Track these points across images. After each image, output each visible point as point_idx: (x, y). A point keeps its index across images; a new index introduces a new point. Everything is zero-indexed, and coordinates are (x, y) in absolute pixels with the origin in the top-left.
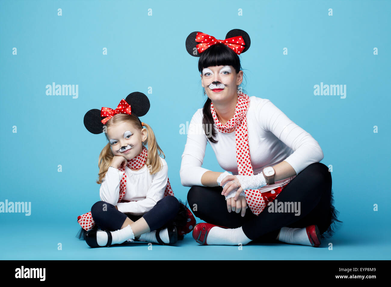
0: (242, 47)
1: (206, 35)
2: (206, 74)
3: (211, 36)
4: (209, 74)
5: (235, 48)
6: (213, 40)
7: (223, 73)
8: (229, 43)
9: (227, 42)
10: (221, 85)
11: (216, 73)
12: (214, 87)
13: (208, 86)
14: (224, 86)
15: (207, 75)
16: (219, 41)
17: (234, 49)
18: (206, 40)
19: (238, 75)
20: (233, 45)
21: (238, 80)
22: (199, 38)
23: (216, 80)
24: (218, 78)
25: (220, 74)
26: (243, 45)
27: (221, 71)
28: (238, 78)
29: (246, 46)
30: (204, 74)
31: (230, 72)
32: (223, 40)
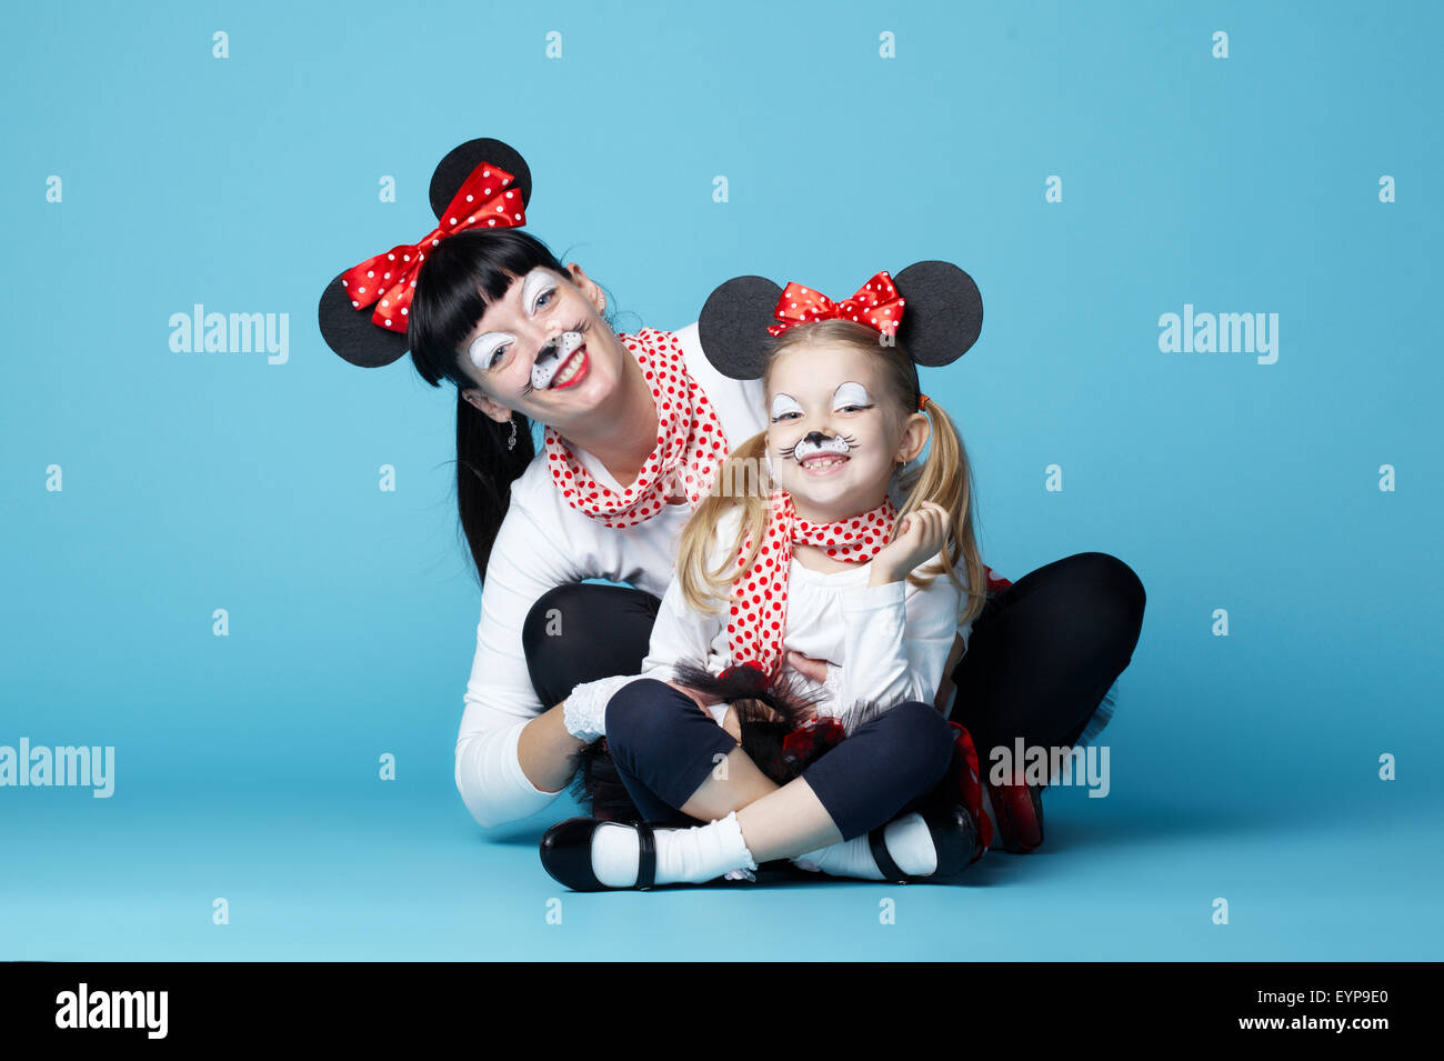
0: (510, 194)
1: (372, 263)
3: (391, 252)
5: (492, 217)
6: (407, 258)
8: (462, 219)
9: (452, 222)
13: (530, 386)
16: (429, 241)
17: (492, 222)
18: (387, 276)
20: (482, 214)
22: (362, 290)
26: (509, 187)
29: (520, 177)
32: (436, 230)
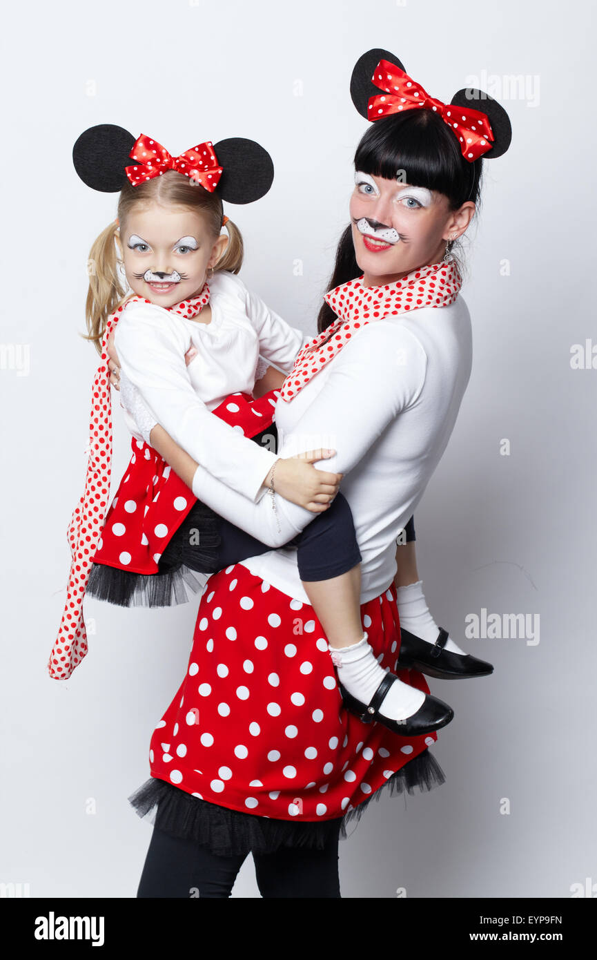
2: (361, 184)
4: (370, 189)
6: (416, 95)
7: (405, 203)
8: (453, 119)
9: (449, 114)
10: (390, 231)
11: (386, 194)
13: (356, 221)
14: (398, 237)
15: (363, 188)
16: (434, 103)
17: (461, 140)
19: (458, 212)
20: (461, 130)
21: (451, 227)
24: (387, 212)
25: (394, 201)
27: (402, 194)
29: (500, 140)
31: (423, 204)
32: (442, 105)
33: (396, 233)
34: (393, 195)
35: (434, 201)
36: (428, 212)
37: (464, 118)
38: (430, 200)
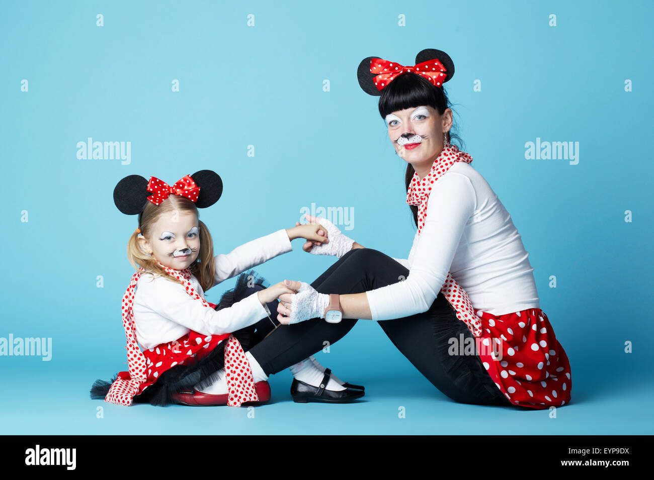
0: (442, 75)
1: (384, 62)
2: (390, 123)
4: (396, 122)
5: (431, 77)
7: (417, 119)
8: (421, 71)
10: (415, 137)
11: (405, 119)
12: (406, 141)
14: (421, 138)
15: (392, 124)
16: (406, 68)
17: (430, 79)
18: (386, 69)
19: (444, 115)
20: (428, 74)
21: (445, 125)
22: (375, 68)
23: (406, 132)
24: (410, 128)
25: (411, 121)
27: (413, 116)
28: (444, 122)
29: (449, 72)
30: (389, 122)
31: (427, 116)
32: (412, 67)
33: (419, 137)
34: (409, 119)
35: (430, 112)
36: (431, 118)
37: (427, 67)
38: (428, 113)
